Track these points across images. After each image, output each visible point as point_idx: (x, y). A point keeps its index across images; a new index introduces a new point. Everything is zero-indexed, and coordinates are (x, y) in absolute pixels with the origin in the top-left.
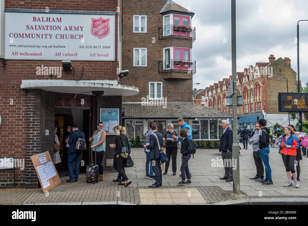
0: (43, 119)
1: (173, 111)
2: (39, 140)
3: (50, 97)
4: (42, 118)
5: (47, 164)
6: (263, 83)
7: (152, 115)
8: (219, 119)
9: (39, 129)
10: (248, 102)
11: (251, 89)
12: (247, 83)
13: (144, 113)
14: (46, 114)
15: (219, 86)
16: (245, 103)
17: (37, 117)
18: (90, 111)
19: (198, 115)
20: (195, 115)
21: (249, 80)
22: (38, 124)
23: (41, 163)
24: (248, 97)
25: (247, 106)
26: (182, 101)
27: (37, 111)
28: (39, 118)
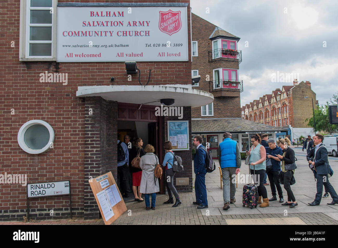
0: (103, 134)
1: (224, 126)
2: (99, 159)
3: (111, 107)
4: (103, 131)
5: (109, 188)
6: (290, 103)
7: (206, 130)
8: (268, 132)
9: (99, 146)
10: (276, 119)
11: (279, 108)
12: (275, 103)
13: (198, 128)
14: (107, 127)
15: (250, 106)
16: (274, 120)
17: (96, 131)
18: (157, 124)
19: (248, 129)
20: (245, 129)
21: (276, 100)
22: (97, 139)
23: (102, 188)
24: (276, 115)
25: (275, 122)
26: (232, 117)
27: (96, 123)
28: (99, 132)
